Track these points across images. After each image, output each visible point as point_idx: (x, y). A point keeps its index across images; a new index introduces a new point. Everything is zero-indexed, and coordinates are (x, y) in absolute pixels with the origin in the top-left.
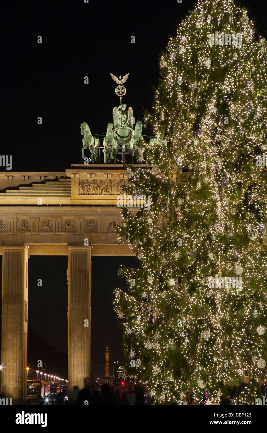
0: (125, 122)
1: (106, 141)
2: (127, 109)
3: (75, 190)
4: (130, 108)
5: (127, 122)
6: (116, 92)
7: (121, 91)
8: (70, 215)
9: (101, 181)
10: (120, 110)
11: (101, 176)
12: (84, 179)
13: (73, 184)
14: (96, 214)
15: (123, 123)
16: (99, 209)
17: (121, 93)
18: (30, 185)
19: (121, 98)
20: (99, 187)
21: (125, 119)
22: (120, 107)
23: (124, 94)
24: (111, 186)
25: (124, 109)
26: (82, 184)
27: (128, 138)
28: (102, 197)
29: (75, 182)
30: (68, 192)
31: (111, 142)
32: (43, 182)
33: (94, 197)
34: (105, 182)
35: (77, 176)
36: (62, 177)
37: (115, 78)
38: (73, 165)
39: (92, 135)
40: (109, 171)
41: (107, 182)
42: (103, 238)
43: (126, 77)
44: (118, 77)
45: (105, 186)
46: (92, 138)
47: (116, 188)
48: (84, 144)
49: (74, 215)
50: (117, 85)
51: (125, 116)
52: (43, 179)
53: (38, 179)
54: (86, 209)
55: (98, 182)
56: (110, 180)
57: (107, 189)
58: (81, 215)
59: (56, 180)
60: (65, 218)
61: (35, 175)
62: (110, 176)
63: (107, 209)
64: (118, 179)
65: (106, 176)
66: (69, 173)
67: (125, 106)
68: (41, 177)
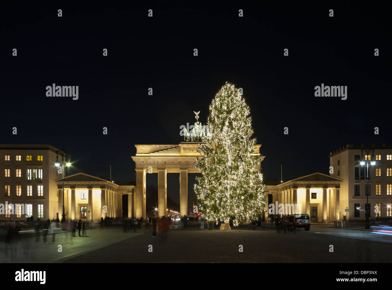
2: (199, 123)
3: (182, 151)
4: (201, 123)
7: (197, 117)
8: (181, 159)
9: (191, 148)
11: (191, 146)
12: (185, 147)
13: (181, 148)
14: (189, 159)
16: (190, 157)
18: (167, 149)
19: (197, 119)
20: (190, 150)
22: (197, 123)
23: (199, 118)
24: (194, 149)
25: (198, 123)
26: (184, 149)
28: (191, 153)
29: (182, 148)
30: (179, 151)
32: (171, 148)
33: (188, 153)
35: (183, 146)
36: (178, 147)
37: (195, 113)
38: (181, 142)
40: (193, 144)
42: (192, 167)
43: (199, 112)
44: (196, 112)
49: (182, 159)
50: (196, 115)
52: (171, 147)
53: (170, 147)
54: (186, 157)
57: (193, 150)
58: (184, 159)
59: (176, 147)
60: (179, 160)
61: (169, 146)
62: (194, 146)
63: (193, 157)
64: (196, 147)
66: (180, 145)
67: (199, 122)
68: (170, 146)
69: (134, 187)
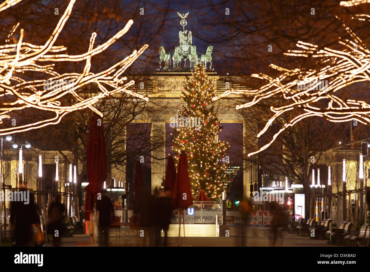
0: (187, 41)
1: (174, 58)
2: (188, 33)
3: (156, 88)
4: (190, 32)
5: (188, 41)
6: (181, 23)
9: (171, 82)
10: (183, 34)
11: (171, 79)
12: (161, 81)
13: (154, 84)
15: (185, 42)
17: (184, 24)
19: (184, 27)
20: (170, 86)
21: (187, 40)
22: (183, 33)
23: (186, 25)
24: (178, 85)
25: (186, 33)
26: (160, 85)
27: (188, 52)
28: (172, 92)
29: (156, 83)
30: (152, 89)
31: (177, 58)
33: (167, 92)
34: (173, 83)
35: (157, 79)
37: (180, 15)
39: (166, 53)
40: (176, 76)
41: (175, 83)
43: (187, 14)
45: (174, 85)
46: (166, 55)
47: (180, 87)
48: (161, 59)
51: (187, 37)
55: (170, 83)
56: (177, 82)
57: (175, 87)
62: (176, 80)
64: (181, 81)
65: (174, 79)
66: (152, 77)
67: (187, 31)
69: (68, 154)
